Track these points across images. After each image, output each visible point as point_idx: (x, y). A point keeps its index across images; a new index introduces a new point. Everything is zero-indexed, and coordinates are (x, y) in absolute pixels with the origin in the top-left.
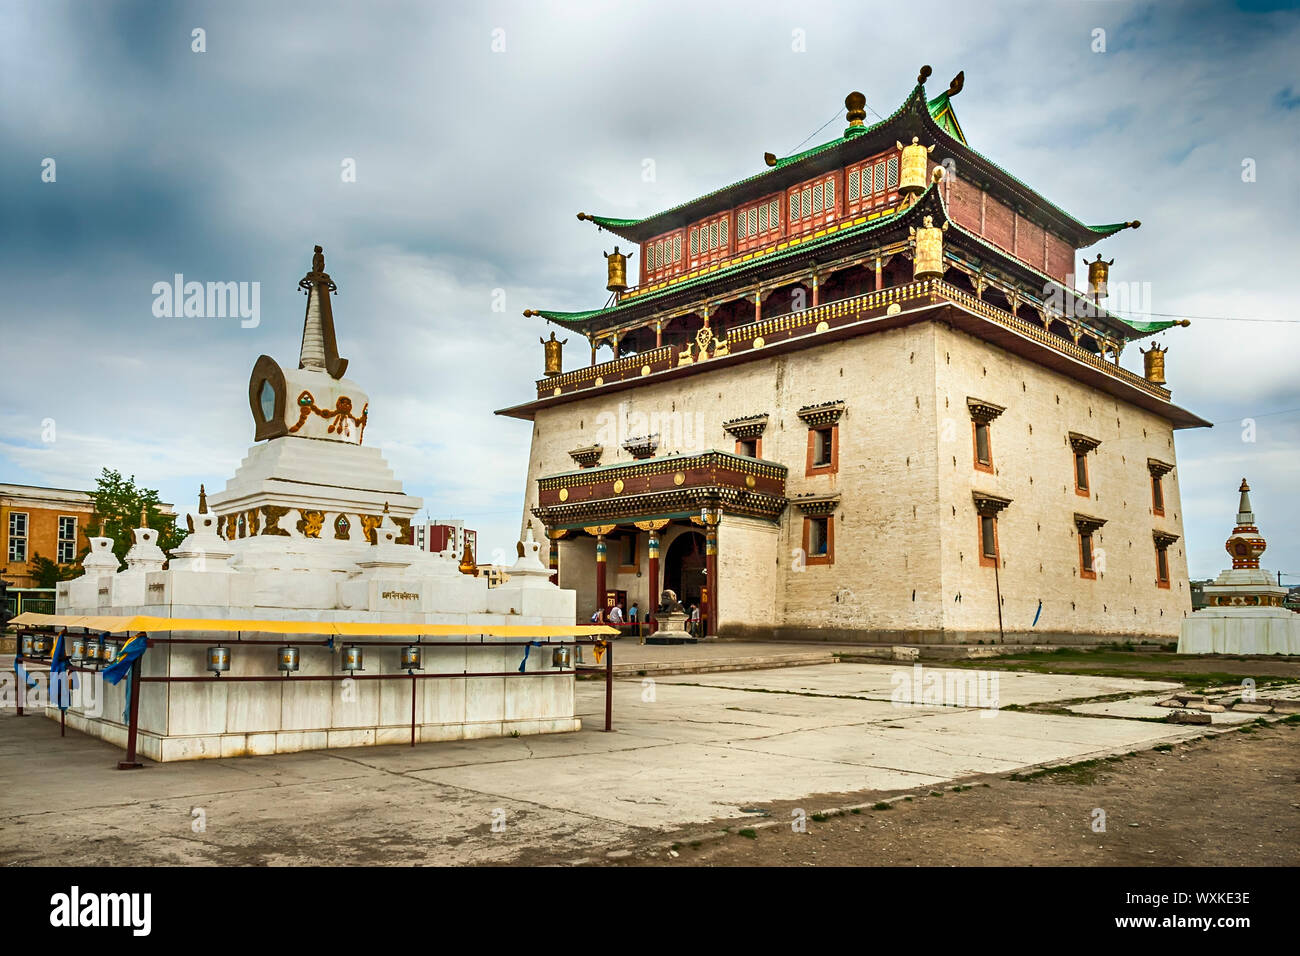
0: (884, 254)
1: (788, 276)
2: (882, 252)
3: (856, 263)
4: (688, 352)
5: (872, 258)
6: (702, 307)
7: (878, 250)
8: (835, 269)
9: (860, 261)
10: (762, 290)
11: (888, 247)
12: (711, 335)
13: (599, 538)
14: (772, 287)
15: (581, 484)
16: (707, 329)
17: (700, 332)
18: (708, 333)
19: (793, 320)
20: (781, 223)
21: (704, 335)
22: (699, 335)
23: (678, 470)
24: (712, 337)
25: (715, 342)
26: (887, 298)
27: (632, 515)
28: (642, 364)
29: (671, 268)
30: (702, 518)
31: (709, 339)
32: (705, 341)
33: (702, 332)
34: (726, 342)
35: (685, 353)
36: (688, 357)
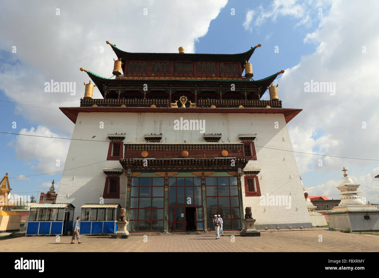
0: (248, 91)
1: (210, 88)
5: (243, 91)
6: (169, 90)
7: (246, 89)
10: (198, 90)
11: (250, 89)
12: (187, 100)
13: (166, 178)
14: (202, 90)
15: (158, 150)
16: (184, 97)
17: (181, 97)
18: (186, 99)
19: (229, 102)
20: (194, 71)
21: (184, 100)
22: (181, 99)
23: (223, 149)
24: (187, 101)
25: (189, 103)
26: (266, 103)
27: (191, 168)
28: (151, 104)
29: (141, 73)
30: (238, 172)
31: (186, 101)
32: (184, 101)
33: (183, 98)
34: (195, 104)
35: (174, 104)
36: (176, 105)
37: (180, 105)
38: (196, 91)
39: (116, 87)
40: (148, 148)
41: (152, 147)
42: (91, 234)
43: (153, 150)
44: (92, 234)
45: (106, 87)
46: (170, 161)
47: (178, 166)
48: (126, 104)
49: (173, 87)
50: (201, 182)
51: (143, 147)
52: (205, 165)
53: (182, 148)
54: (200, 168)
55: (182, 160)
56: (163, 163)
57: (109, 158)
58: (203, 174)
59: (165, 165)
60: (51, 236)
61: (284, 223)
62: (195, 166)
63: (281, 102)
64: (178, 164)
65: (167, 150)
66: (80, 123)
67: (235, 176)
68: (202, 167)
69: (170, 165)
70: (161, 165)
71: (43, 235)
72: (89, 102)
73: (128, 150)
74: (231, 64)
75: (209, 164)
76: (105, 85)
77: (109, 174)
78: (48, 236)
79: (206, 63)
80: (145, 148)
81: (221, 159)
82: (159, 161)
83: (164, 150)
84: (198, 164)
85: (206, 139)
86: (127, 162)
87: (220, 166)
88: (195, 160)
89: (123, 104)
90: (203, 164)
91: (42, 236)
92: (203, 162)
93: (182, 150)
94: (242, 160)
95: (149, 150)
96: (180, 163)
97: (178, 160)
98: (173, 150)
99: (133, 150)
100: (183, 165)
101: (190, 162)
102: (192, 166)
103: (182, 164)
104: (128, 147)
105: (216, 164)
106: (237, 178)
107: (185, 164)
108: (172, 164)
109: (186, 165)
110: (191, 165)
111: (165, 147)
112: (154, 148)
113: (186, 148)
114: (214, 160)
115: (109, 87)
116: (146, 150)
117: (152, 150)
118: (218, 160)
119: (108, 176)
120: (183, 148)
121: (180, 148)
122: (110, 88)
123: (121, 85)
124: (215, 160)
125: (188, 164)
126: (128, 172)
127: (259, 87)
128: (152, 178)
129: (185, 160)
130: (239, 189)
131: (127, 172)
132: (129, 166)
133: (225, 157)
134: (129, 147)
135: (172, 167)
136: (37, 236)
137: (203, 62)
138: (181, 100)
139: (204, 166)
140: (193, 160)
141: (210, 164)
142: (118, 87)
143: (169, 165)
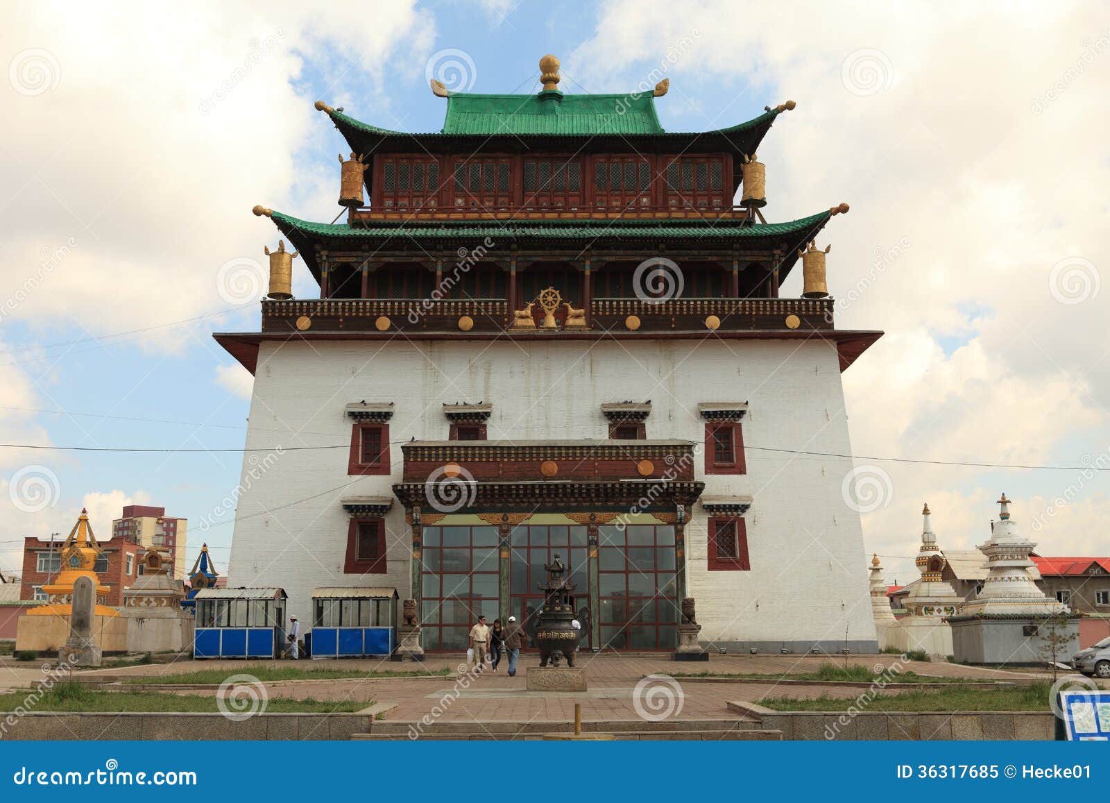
0: (741, 258)
1: (629, 252)
2: (740, 255)
3: (710, 258)
4: (529, 312)
5: (730, 258)
6: (508, 259)
7: (737, 253)
8: (686, 259)
9: (715, 259)
10: (594, 259)
11: (749, 253)
12: (559, 299)
13: (504, 528)
14: (607, 259)
15: (484, 460)
16: (553, 291)
17: (543, 292)
18: (556, 297)
19: (678, 306)
20: (584, 190)
21: (550, 297)
22: (544, 296)
23: (642, 458)
24: (561, 302)
25: (566, 308)
26: (786, 308)
27: (562, 504)
28: (460, 314)
29: (423, 196)
30: (677, 515)
31: (558, 303)
32: (552, 305)
33: (548, 293)
34: (582, 311)
35: (523, 313)
36: (527, 317)
37: (538, 315)
38: (588, 263)
39: (354, 254)
40: (459, 455)
41: (470, 452)
42: (337, 655)
43: (473, 461)
44: (340, 656)
45: (324, 253)
46: (513, 487)
47: (533, 500)
48: (389, 314)
49: (520, 252)
50: (588, 537)
51: (448, 452)
52: (597, 496)
53: (541, 455)
54: (586, 502)
55: (541, 486)
56: (497, 492)
57: (354, 469)
58: (592, 518)
59: (501, 495)
60: (249, 659)
61: (803, 639)
62: (573, 500)
63: (831, 302)
64: (533, 495)
65: (506, 460)
66: (268, 372)
67: (670, 524)
68: (591, 501)
69: (514, 496)
70: (493, 496)
71: (230, 656)
72: (287, 310)
73: (412, 460)
74: (702, 160)
75: (606, 494)
76: (324, 249)
77: (358, 511)
78: (244, 659)
79: (621, 158)
80: (452, 454)
81: (637, 484)
82: (488, 487)
83: (498, 460)
84: (580, 494)
85: (610, 417)
86: (412, 492)
87: (633, 499)
88: (572, 485)
89: (382, 314)
90: (593, 495)
91: (229, 659)
92: (593, 491)
93: (542, 459)
94: (686, 485)
95: (463, 460)
96: (537, 491)
97: (533, 486)
98: (520, 460)
99: (423, 461)
100: (545, 496)
101: (561, 490)
102: (565, 499)
103: (541, 495)
104: (412, 452)
105: (625, 495)
106: (676, 528)
107: (549, 495)
108: (517, 495)
109: (553, 496)
110: (565, 495)
111: (502, 454)
112: (474, 455)
113: (553, 456)
114: (617, 486)
115: (334, 254)
116: (455, 459)
117: (469, 460)
118: (629, 484)
119: (355, 516)
120: (545, 454)
121: (538, 454)
122: (336, 257)
123: (367, 247)
124: (621, 484)
125: (557, 495)
126: (414, 515)
127: (778, 248)
128: (471, 526)
129: (549, 485)
130: (679, 555)
131: (412, 513)
132: (416, 500)
133: (646, 477)
134: (414, 454)
135: (518, 500)
136: (219, 659)
137: (613, 155)
138: (544, 301)
139: (594, 500)
140: (569, 486)
141: (610, 495)
142: (360, 253)
143: (510, 495)
